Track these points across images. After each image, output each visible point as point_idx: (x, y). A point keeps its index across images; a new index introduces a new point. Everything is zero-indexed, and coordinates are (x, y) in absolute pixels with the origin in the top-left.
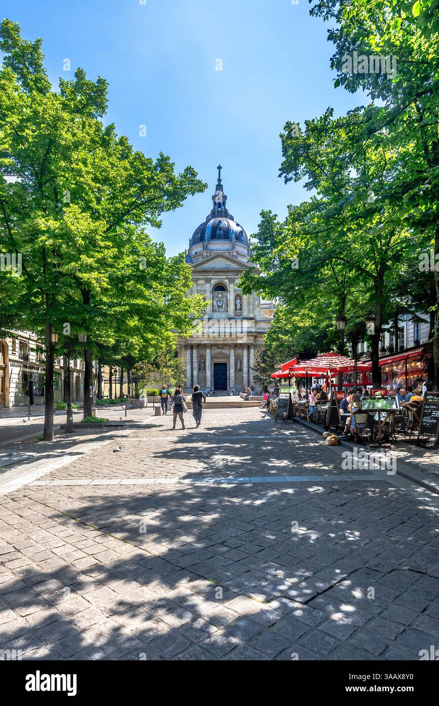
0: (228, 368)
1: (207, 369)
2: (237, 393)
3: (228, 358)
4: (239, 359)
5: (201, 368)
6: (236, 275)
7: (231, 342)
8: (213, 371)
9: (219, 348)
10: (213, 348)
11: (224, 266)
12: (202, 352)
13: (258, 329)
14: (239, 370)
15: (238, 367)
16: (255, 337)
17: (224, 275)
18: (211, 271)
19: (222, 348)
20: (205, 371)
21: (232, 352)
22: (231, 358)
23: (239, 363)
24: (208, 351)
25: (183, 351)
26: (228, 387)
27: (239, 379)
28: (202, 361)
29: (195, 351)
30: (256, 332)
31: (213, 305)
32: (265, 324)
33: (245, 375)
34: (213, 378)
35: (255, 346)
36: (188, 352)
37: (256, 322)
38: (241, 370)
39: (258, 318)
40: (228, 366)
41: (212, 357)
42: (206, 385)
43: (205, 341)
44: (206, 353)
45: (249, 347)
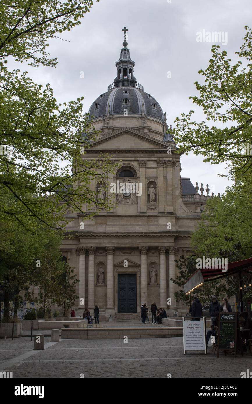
0: (138, 281)
1: (108, 282)
3: (139, 266)
5: (100, 281)
6: (148, 157)
7: (142, 245)
8: (116, 286)
9: (125, 253)
10: (116, 253)
11: (133, 145)
12: (101, 258)
13: (180, 228)
14: (153, 283)
15: (152, 280)
16: (176, 238)
17: (131, 157)
18: (114, 152)
19: (130, 253)
20: (106, 285)
21: (144, 258)
22: (142, 266)
23: (153, 274)
24: (110, 257)
25: (74, 256)
26: (138, 308)
27: (154, 296)
29: (91, 257)
30: (177, 232)
31: (117, 195)
33: (162, 292)
34: (116, 295)
35: (176, 251)
36: (82, 258)
37: (178, 218)
38: (157, 283)
39: (180, 213)
40: (138, 277)
41: (114, 266)
42: (106, 305)
43: (107, 243)
44: (107, 259)
45: (167, 252)
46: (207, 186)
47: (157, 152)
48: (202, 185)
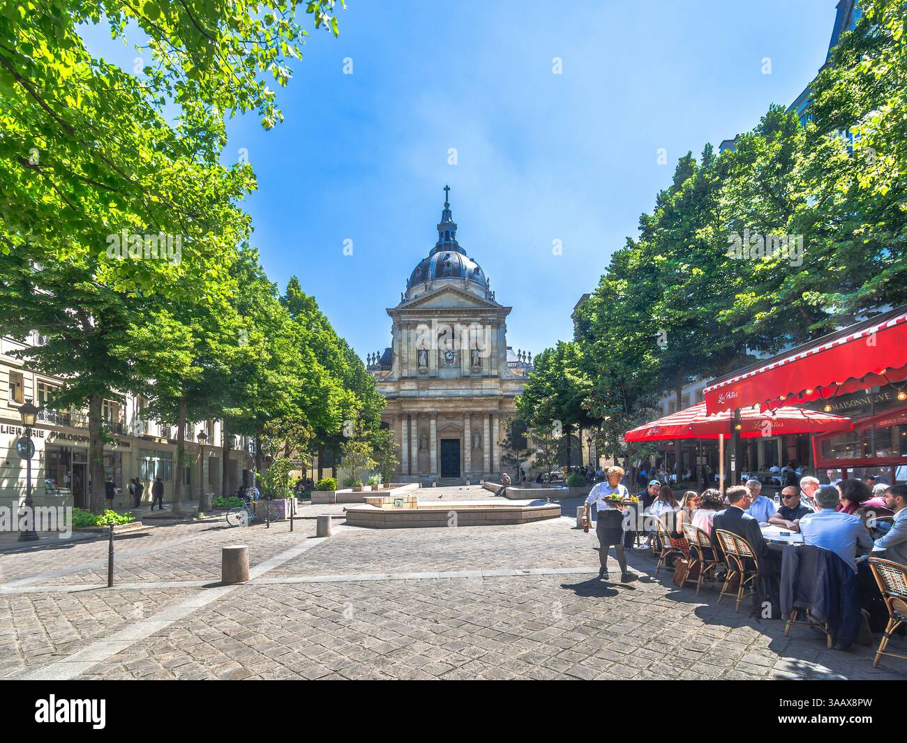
0: (461, 446)
1: (432, 448)
2: (475, 481)
3: (462, 432)
4: (477, 434)
5: (424, 446)
6: (472, 317)
7: (466, 409)
8: (440, 452)
9: (448, 418)
10: (439, 418)
11: (456, 305)
12: (424, 424)
13: (504, 391)
14: (477, 448)
15: (476, 445)
16: (501, 402)
17: (454, 317)
18: (437, 311)
19: (453, 419)
20: (429, 450)
21: (467, 422)
22: (466, 431)
23: (477, 439)
24: (433, 422)
25: (397, 422)
26: (462, 473)
27: (477, 460)
28: (425, 436)
29: (414, 423)
30: (501, 395)
31: (439, 359)
32: (514, 384)
33: (486, 456)
34: (440, 460)
35: (501, 416)
36: (404, 423)
37: (502, 382)
38: (481, 448)
39: (504, 376)
40: (461, 442)
41: (438, 431)
42: (430, 470)
43: (428, 408)
44: (430, 425)
45: (491, 416)
46: (530, 353)
47: (482, 311)
48: (524, 353)
